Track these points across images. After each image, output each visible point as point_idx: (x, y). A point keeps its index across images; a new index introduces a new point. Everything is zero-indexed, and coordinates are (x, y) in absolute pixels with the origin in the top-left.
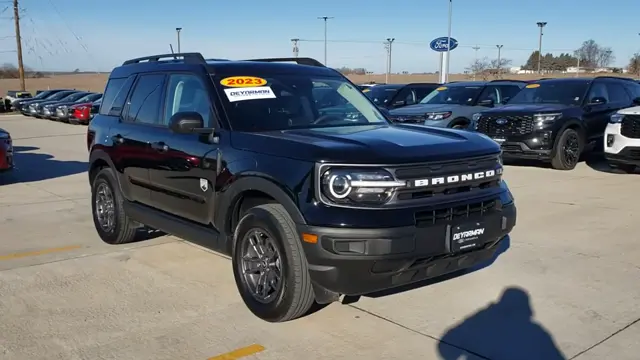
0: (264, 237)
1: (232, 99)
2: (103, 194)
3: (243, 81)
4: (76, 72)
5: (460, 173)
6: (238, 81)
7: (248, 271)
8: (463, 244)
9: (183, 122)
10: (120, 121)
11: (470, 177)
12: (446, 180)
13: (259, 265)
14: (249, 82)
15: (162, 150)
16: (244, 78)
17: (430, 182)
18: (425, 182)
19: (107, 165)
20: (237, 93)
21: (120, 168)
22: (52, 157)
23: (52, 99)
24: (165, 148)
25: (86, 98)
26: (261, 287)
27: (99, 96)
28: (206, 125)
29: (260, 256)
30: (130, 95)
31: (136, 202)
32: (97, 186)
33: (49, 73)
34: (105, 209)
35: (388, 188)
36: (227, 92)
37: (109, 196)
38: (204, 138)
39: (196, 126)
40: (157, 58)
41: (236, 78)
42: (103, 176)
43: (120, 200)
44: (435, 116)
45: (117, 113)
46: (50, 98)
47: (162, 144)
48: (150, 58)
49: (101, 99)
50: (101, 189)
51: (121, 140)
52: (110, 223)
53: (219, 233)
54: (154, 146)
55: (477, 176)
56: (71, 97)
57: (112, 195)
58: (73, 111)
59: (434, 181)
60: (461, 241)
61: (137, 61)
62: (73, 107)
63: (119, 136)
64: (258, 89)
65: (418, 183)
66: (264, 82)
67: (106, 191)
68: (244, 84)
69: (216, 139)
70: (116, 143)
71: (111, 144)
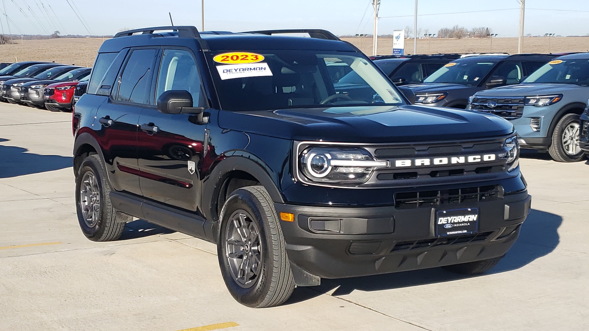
0: (248, 220)
1: (224, 76)
2: (89, 184)
3: (237, 57)
4: (56, 36)
5: (449, 155)
6: (232, 58)
7: (231, 255)
8: (450, 230)
9: (172, 101)
10: (109, 101)
11: (462, 160)
12: (432, 162)
13: (242, 249)
14: (245, 58)
15: (151, 132)
16: (239, 54)
17: (413, 163)
18: (407, 163)
19: (94, 151)
20: (229, 71)
21: (109, 158)
22: (26, 150)
23: (24, 75)
24: (155, 129)
25: (69, 74)
26: (243, 271)
27: (87, 72)
28: (196, 104)
29: (244, 240)
30: (121, 71)
31: (124, 191)
32: (82, 175)
33: (16, 37)
34: (90, 200)
35: (367, 168)
36: (220, 69)
37: (95, 186)
38: (194, 119)
39: (186, 105)
40: (151, 30)
41: (230, 54)
42: (90, 164)
43: (107, 191)
44: (538, 100)
45: (107, 92)
46: (19, 73)
47: (152, 125)
48: (145, 30)
49: (88, 77)
50: (88, 177)
51: (110, 122)
52: (95, 217)
53: (205, 218)
54: (144, 128)
55: (471, 159)
56: (49, 72)
57: (99, 186)
58: (51, 92)
59: (418, 162)
60: (448, 226)
61: (130, 33)
62: (50, 87)
63: (108, 118)
64: (253, 66)
65: (399, 163)
66: (261, 57)
67: (92, 180)
68: (239, 61)
69: (206, 119)
70: (105, 126)
71: (99, 128)
